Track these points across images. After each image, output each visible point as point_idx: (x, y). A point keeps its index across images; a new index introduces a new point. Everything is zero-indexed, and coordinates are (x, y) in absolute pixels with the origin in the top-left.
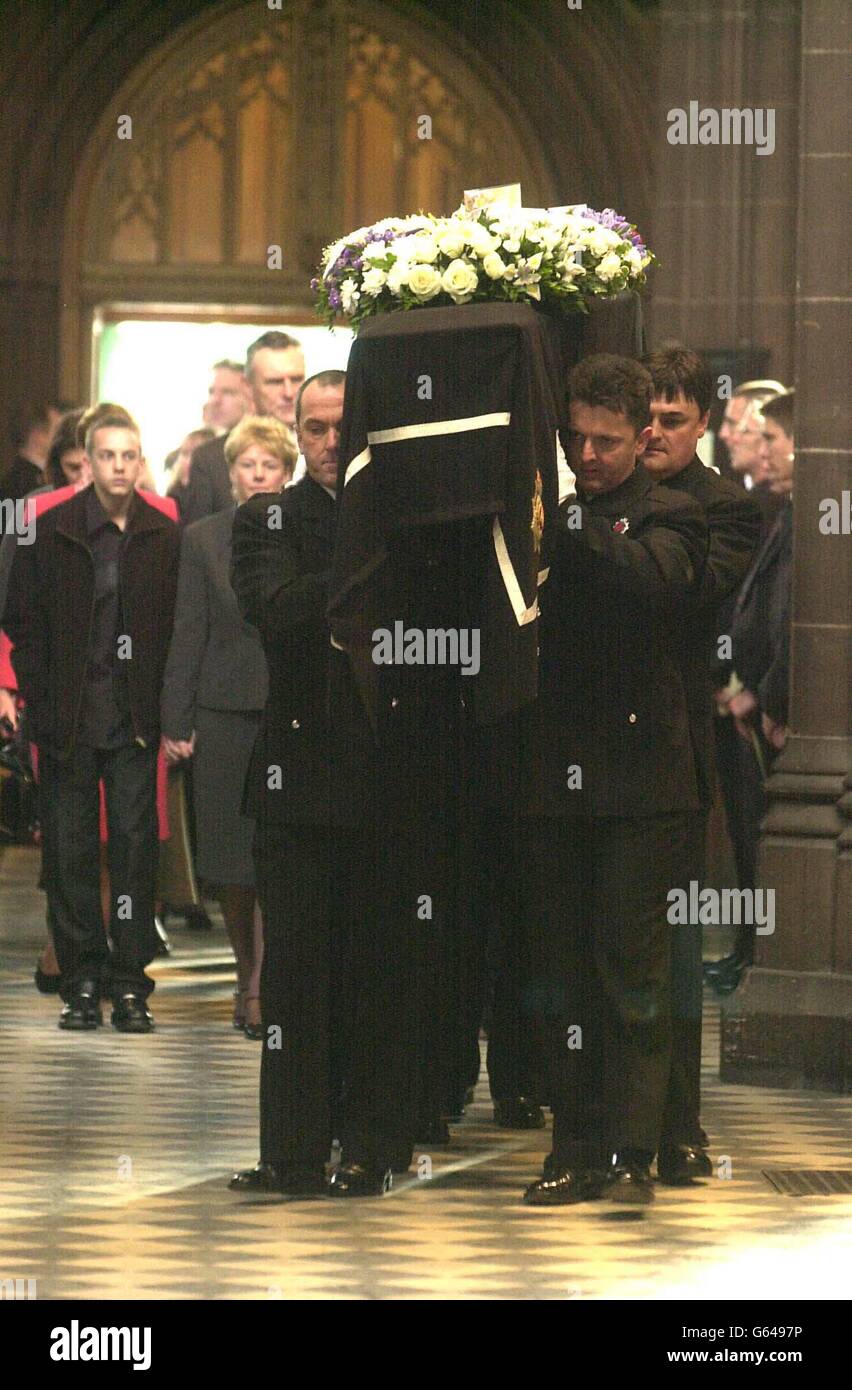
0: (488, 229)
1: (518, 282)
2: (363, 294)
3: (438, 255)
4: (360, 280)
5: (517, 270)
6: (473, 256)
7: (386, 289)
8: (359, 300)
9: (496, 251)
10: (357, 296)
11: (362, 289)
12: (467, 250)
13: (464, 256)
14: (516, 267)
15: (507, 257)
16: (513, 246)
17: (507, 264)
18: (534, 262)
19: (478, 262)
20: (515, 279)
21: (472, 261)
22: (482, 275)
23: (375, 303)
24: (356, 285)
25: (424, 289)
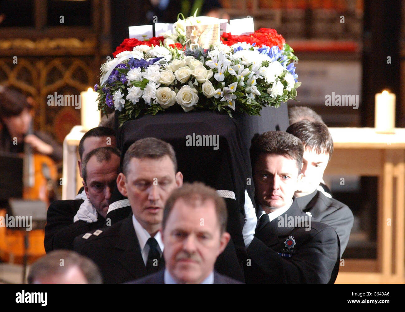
0: (205, 65)
1: (222, 100)
2: (127, 101)
3: (175, 81)
4: (125, 92)
5: (222, 92)
6: (196, 83)
7: (142, 100)
8: (124, 105)
9: (209, 80)
10: (123, 102)
11: (127, 98)
12: (192, 79)
13: (190, 83)
14: (222, 91)
15: (216, 84)
16: (220, 77)
17: (216, 89)
18: (233, 87)
19: (199, 87)
20: (221, 98)
21: (195, 87)
22: (201, 95)
23: (135, 108)
24: (123, 95)
25: (165, 102)
